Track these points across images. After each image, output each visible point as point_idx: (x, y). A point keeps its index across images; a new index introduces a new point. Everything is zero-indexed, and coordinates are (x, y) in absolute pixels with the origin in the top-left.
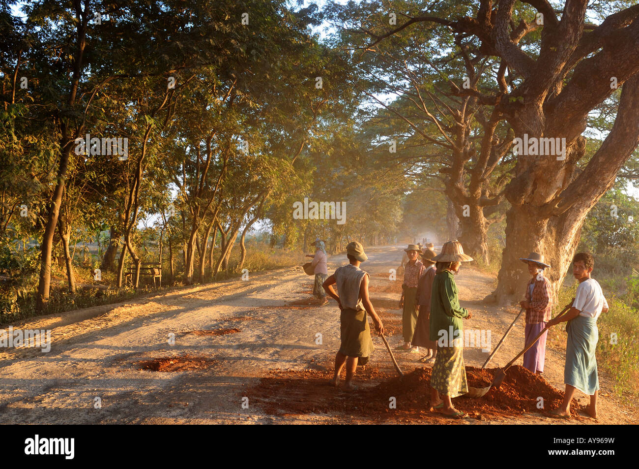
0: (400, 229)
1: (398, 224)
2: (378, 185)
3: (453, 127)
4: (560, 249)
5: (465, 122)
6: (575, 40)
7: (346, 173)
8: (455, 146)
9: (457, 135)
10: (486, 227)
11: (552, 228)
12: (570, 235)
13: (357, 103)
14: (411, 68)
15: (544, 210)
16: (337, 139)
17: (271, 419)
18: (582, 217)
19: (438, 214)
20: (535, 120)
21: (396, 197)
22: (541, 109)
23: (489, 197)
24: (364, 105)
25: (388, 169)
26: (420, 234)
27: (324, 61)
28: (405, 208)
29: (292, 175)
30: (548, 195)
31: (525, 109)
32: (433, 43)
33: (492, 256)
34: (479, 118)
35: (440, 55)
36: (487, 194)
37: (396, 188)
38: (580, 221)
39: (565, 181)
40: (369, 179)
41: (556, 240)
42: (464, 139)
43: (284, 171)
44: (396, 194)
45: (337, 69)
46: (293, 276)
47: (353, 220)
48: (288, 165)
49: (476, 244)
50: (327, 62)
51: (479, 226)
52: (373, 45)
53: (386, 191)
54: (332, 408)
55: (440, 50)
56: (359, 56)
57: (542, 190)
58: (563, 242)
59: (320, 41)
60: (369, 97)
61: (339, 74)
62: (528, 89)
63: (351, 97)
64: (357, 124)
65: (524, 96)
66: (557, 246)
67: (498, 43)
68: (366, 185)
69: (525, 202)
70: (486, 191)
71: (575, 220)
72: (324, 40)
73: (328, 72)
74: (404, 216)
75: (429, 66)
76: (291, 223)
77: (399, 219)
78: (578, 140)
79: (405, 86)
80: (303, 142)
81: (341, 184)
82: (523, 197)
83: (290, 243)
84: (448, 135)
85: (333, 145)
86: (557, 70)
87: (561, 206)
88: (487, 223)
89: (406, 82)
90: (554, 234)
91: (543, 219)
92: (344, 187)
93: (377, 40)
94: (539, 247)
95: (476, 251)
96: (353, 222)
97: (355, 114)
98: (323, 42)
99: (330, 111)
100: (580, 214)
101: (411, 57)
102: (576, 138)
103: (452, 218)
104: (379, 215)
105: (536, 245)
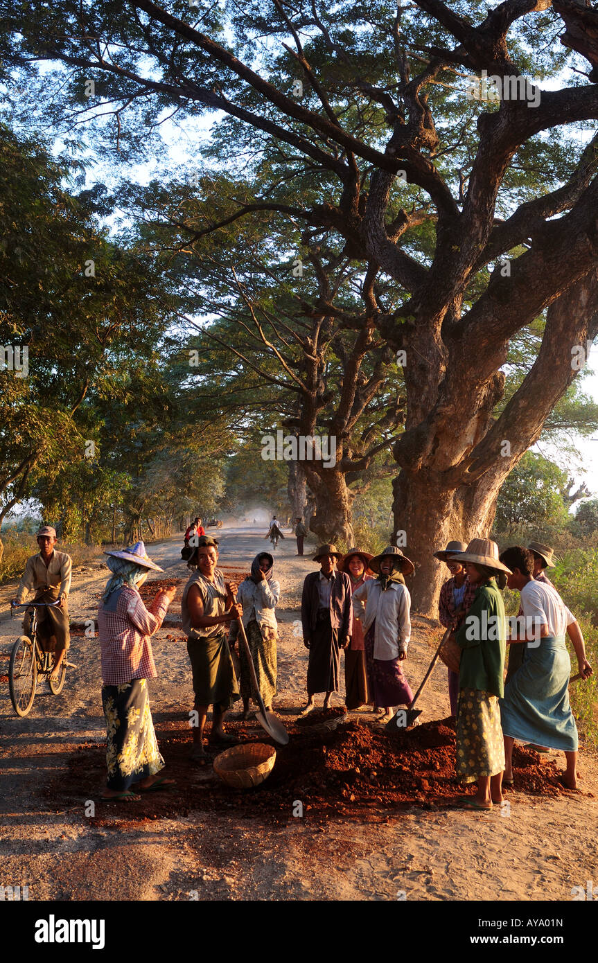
0: (221, 506)
1: (218, 500)
2: (193, 446)
3: (300, 360)
4: (470, 530)
5: (318, 353)
6: (482, 238)
7: (148, 429)
8: (305, 388)
9: (307, 372)
10: (350, 501)
11: (458, 502)
12: (482, 511)
13: (162, 328)
14: (240, 278)
15: (449, 477)
16: (135, 380)
17: (99, 836)
18: (498, 485)
19: (275, 483)
20: (431, 348)
21: (216, 462)
22: (439, 334)
23: (353, 458)
24: (173, 331)
25: (208, 422)
26: (247, 513)
27: (116, 268)
28: (229, 477)
29: (73, 434)
30: (454, 454)
31: (417, 334)
32: (270, 244)
33: (359, 541)
34: (337, 348)
35: (278, 260)
36: (350, 454)
37: (220, 448)
38: (495, 491)
39: (477, 434)
40: (180, 437)
41: (463, 518)
42: (316, 378)
43: (60, 428)
44: (217, 458)
45: (136, 279)
46: (79, 582)
47: (156, 496)
48: (66, 418)
49: (337, 524)
50: (121, 269)
51: (341, 500)
52: (188, 244)
53: (204, 454)
54: (193, 807)
55: (279, 253)
56: (167, 260)
57: (446, 449)
58: (474, 520)
59: (110, 238)
60: (181, 319)
61: (138, 286)
62: (420, 304)
63: (154, 319)
64: (163, 359)
65: (416, 315)
66: (465, 526)
67: (371, 241)
68: (177, 445)
69: (423, 465)
70: (348, 450)
71: (489, 490)
72: (114, 237)
73: (122, 283)
74: (227, 489)
75: (263, 276)
76: (70, 504)
77: (220, 492)
78: (495, 376)
79: (229, 303)
80: (85, 384)
81: (139, 445)
82: (421, 459)
83: (68, 534)
84: (294, 372)
85: (129, 389)
86: (460, 278)
87: (474, 470)
88: (351, 496)
89: (232, 299)
90: (461, 509)
91: (447, 489)
92: (143, 450)
93: (193, 237)
94: (443, 529)
95: (337, 536)
96: (156, 500)
97: (160, 345)
98: (113, 241)
99: (124, 339)
100: (496, 481)
101: (239, 263)
102: (493, 374)
103: (295, 490)
104: (193, 487)
105: (439, 527)
